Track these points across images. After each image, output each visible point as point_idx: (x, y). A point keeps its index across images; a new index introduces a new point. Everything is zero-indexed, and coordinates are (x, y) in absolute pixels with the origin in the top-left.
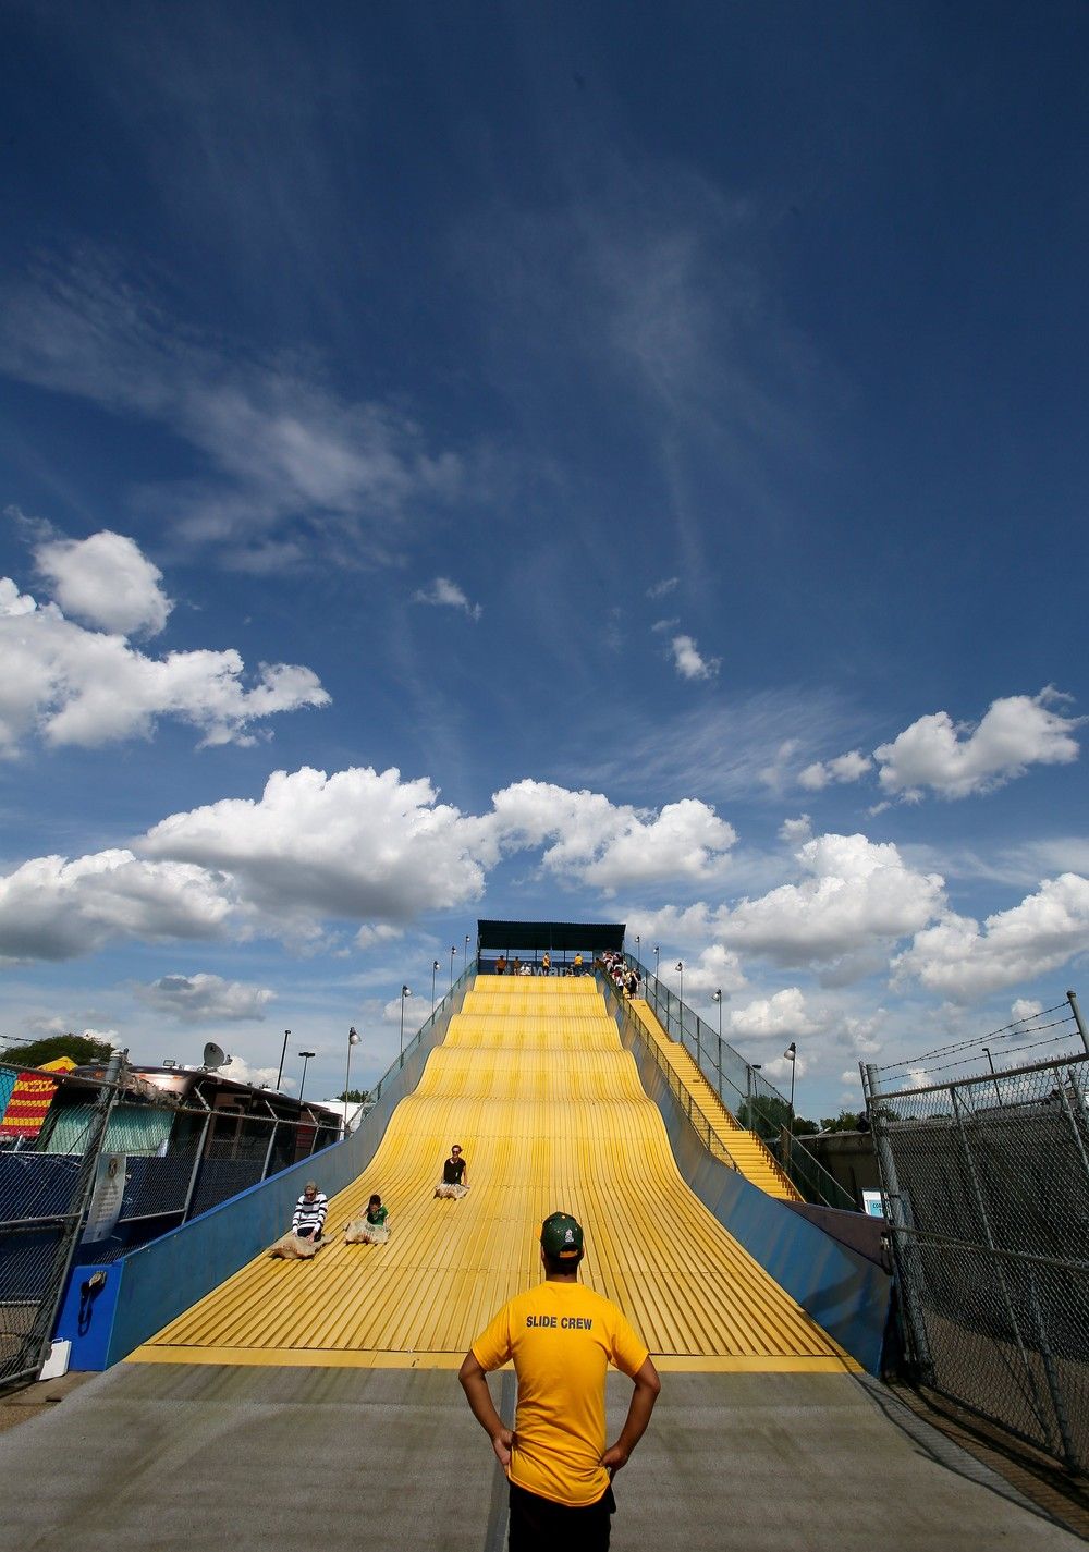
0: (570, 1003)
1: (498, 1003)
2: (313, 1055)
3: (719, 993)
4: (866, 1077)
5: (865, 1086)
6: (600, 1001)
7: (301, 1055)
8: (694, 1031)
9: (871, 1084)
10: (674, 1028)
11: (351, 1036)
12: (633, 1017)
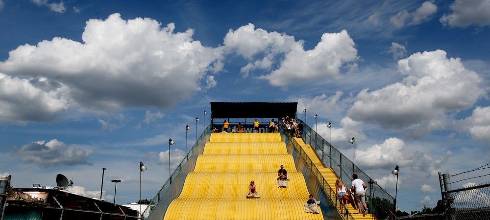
0: (266, 148)
1: (224, 148)
2: (120, 181)
3: (353, 139)
4: (443, 181)
5: (441, 186)
6: (283, 146)
7: (113, 181)
8: (338, 161)
9: (445, 184)
10: (327, 160)
11: (141, 167)
12: (302, 154)
